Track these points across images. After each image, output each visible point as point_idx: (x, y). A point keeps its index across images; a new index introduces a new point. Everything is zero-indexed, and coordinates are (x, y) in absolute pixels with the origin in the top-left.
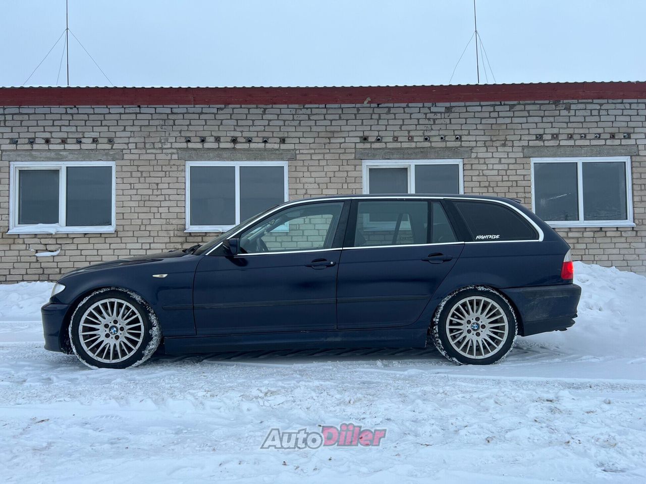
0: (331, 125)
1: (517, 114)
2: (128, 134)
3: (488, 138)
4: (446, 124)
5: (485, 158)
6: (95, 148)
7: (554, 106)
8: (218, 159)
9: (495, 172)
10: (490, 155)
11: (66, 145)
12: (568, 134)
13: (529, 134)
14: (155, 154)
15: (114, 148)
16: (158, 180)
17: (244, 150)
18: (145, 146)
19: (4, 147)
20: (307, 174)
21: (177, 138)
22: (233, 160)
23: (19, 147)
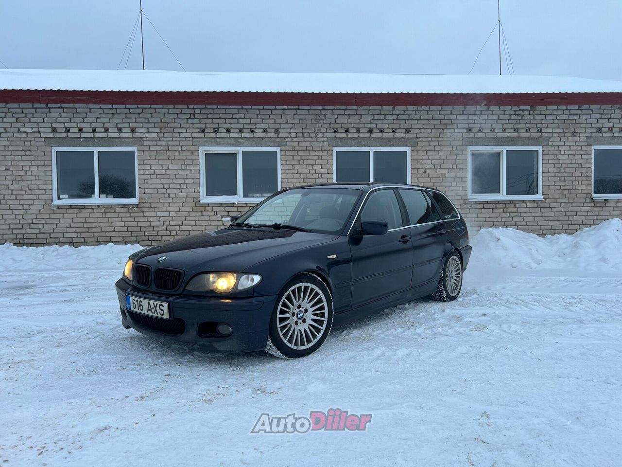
0: (444, 119)
1: (583, 112)
2: (290, 126)
3: (561, 130)
4: (531, 119)
5: (558, 146)
6: (265, 136)
7: (610, 106)
8: (358, 145)
9: (566, 157)
10: (562, 143)
11: (242, 134)
12: (620, 128)
13: (592, 127)
14: (311, 142)
15: (279, 136)
16: (313, 162)
17: (378, 138)
18: (303, 135)
19: (195, 135)
20: (425, 157)
21: (328, 129)
22: (369, 147)
23: (206, 135)
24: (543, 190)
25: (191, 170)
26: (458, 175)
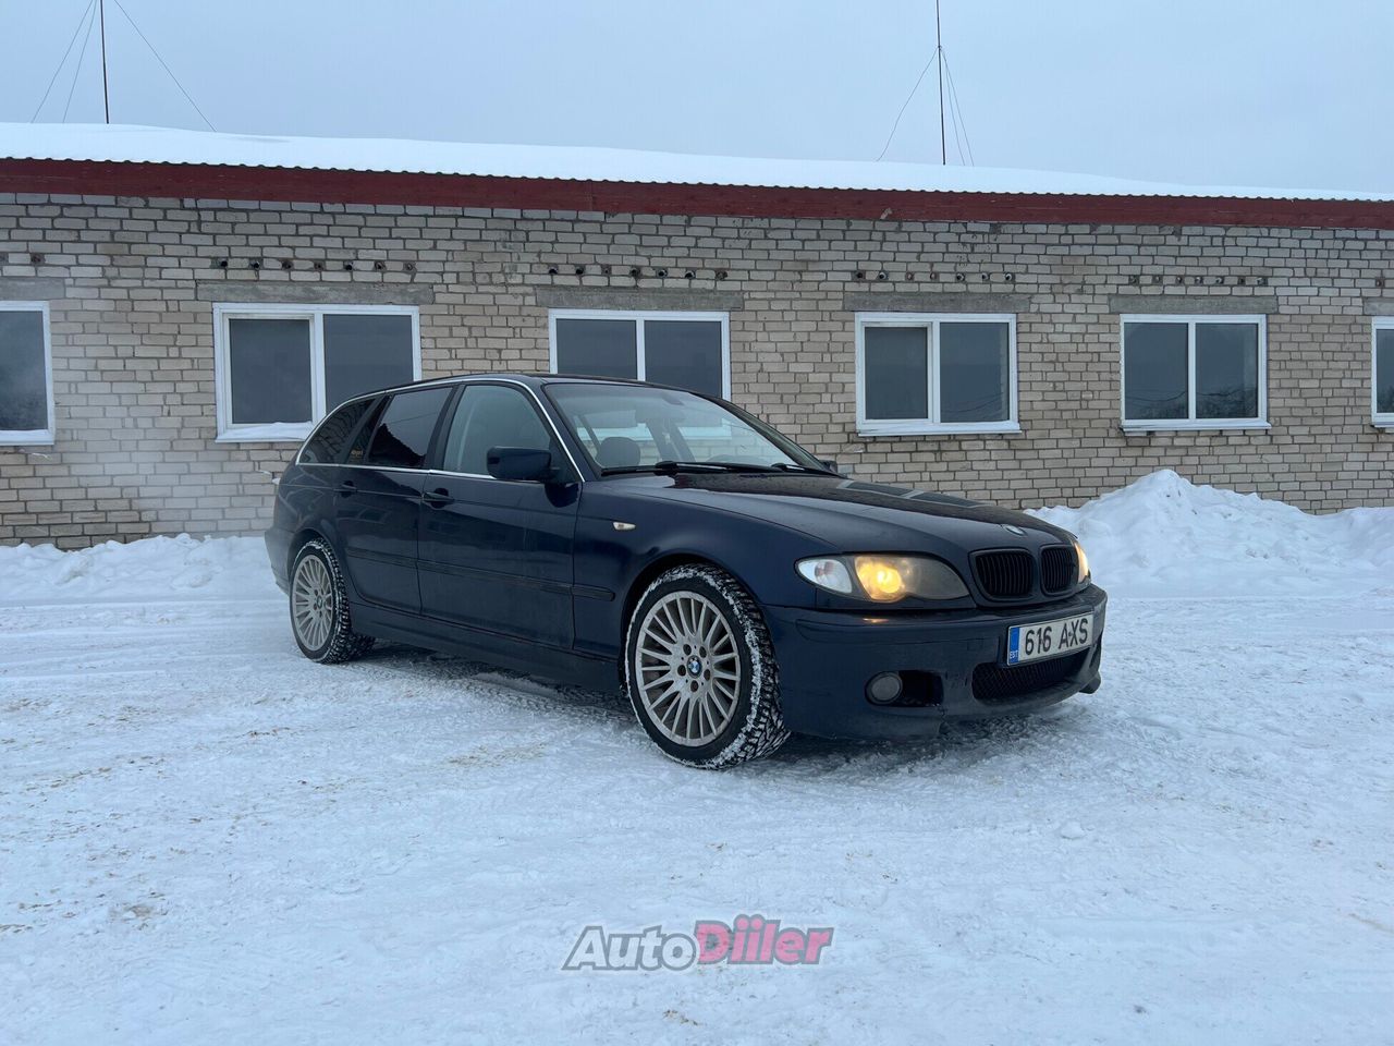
0: (803, 250)
1: (1101, 239)
2: (442, 255)
3: (1056, 280)
4: (992, 254)
5: (1051, 314)
6: (380, 280)
7: (1157, 228)
8: (608, 306)
9: (1066, 338)
10: (1058, 308)
11: (323, 273)
12: (1177, 276)
13: (1119, 274)
14: (494, 294)
15: (415, 281)
16: (500, 344)
17: (653, 290)
18: (474, 279)
19: (200, 274)
20: (761, 336)
21: (535, 266)
22: (634, 309)
23: (231, 275)
24: (1019, 411)
25: (192, 360)
26: (836, 377)
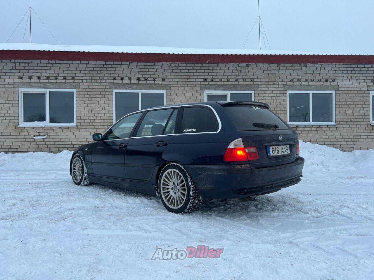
0: (188, 72)
1: (281, 68)
2: (82, 75)
3: (267, 81)
4: (246, 73)
5: (265, 91)
6: (65, 82)
7: (299, 65)
8: (130, 89)
9: (270, 98)
11: (49, 80)
12: (306, 79)
13: (287, 79)
14: (97, 85)
16: (98, 99)
17: (144, 84)
18: (91, 81)
19: (15, 80)
20: (176, 97)
21: (109, 78)
22: (138, 90)
23: (24, 81)
25: (12, 104)
